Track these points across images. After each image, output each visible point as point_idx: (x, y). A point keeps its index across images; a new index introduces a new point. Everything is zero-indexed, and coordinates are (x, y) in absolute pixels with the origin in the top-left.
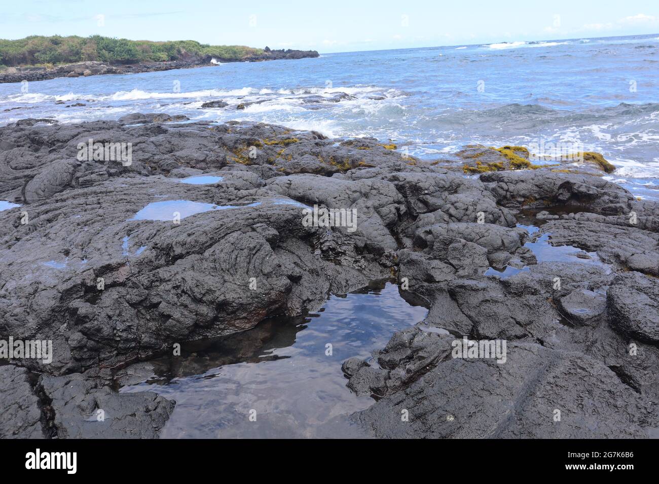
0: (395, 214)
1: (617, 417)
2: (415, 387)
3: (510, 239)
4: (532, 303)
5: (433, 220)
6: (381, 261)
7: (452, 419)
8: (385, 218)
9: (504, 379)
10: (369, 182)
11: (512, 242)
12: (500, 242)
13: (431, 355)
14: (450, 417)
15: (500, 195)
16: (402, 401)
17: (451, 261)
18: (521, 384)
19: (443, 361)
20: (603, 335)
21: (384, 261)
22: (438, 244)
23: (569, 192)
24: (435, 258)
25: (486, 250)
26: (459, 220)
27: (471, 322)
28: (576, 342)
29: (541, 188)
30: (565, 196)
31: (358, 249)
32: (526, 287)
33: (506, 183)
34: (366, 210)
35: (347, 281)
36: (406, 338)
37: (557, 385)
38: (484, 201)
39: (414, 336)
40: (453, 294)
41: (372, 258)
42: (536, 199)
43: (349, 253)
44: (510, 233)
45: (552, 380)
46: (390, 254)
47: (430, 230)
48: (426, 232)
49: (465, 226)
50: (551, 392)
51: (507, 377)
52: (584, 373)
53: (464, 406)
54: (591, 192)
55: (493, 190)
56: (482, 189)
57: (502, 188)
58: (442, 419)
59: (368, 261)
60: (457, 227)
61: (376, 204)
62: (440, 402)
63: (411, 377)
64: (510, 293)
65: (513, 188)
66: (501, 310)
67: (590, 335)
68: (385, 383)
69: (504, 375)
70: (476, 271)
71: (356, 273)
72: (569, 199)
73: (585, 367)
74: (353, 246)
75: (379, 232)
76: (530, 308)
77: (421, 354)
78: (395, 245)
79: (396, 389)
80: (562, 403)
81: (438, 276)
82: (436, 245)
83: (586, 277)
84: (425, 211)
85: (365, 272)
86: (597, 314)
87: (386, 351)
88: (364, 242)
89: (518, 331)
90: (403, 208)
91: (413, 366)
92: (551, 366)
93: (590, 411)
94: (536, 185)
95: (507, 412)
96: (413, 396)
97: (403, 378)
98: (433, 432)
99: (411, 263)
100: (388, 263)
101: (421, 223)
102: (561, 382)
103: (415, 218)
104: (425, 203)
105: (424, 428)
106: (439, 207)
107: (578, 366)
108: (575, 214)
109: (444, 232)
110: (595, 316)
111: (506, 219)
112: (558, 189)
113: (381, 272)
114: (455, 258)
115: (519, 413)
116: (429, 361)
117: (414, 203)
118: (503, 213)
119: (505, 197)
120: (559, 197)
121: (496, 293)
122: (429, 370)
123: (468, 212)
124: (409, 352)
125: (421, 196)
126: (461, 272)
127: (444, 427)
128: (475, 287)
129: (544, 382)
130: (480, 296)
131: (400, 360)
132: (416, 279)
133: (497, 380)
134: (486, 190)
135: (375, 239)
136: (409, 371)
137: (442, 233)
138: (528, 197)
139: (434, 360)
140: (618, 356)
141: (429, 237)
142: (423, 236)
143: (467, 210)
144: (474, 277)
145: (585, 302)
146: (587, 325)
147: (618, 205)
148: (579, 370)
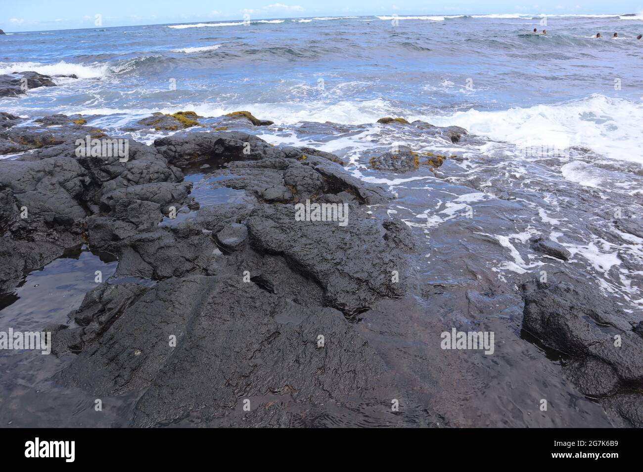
0: (80, 186)
1: (256, 315)
2: (107, 336)
3: (178, 192)
4: (196, 242)
5: (115, 187)
6: (72, 230)
7: (139, 353)
8: (71, 191)
9: (177, 310)
10: (52, 160)
11: (180, 195)
12: (170, 197)
13: (118, 305)
14: (137, 352)
15: (171, 156)
16: (96, 351)
17: (131, 220)
18: (190, 309)
19: (129, 307)
20: (248, 255)
21: (75, 229)
22: (119, 207)
23: (223, 147)
24: (118, 219)
25: (159, 205)
26: (137, 183)
27: (152, 268)
28: (230, 265)
29: (202, 146)
30: (220, 150)
31: (48, 224)
32: (191, 230)
33: (174, 146)
34: (52, 187)
35: (42, 255)
36: (95, 295)
37: (215, 304)
38: (156, 163)
39: (103, 292)
40: (135, 247)
41: (63, 229)
42: (199, 155)
43: (40, 228)
44: (177, 188)
45: (211, 301)
46: (80, 223)
47: (111, 196)
48: (108, 198)
49: (141, 188)
50: (211, 310)
51: (179, 307)
52: (233, 289)
53: (148, 340)
54: (238, 145)
55: (165, 152)
56: (155, 153)
57: (171, 150)
58: (131, 355)
59: (60, 232)
60: (133, 190)
61: (61, 180)
62: (127, 342)
63: (104, 327)
64: (179, 237)
65: (180, 149)
66: (173, 253)
67: (239, 258)
68: (81, 339)
69: (177, 306)
70: (152, 224)
71: (49, 246)
72: (223, 152)
73: (233, 284)
74: (42, 222)
75: (66, 205)
76: (195, 246)
77: (109, 306)
78: (83, 214)
79: (91, 341)
80: (219, 316)
81: (121, 234)
82: (118, 208)
83: (235, 213)
84: (108, 178)
85: (58, 243)
86: (242, 240)
87: (81, 310)
88: (53, 217)
89: (188, 266)
90: (87, 180)
91: (103, 318)
92: (211, 289)
93: (239, 316)
94: (198, 145)
95: (181, 334)
96: (105, 344)
97: (96, 330)
98: (125, 368)
99: (98, 227)
100: (79, 230)
101: (105, 190)
102: (218, 301)
103: (100, 186)
104: (107, 172)
105: (117, 368)
106: (120, 174)
107: (229, 285)
108: (228, 163)
109: (123, 196)
110: (241, 242)
111: (175, 176)
112: (214, 146)
113: (73, 240)
114: (134, 217)
115: (189, 333)
116: (117, 310)
117: (98, 173)
118: (172, 171)
119: (175, 157)
120: (216, 152)
121: (169, 239)
122: (118, 318)
123: (143, 175)
124: (100, 306)
125: (103, 167)
126: (141, 227)
127: (133, 361)
128: (151, 238)
129: (206, 304)
130: (156, 245)
131: (93, 315)
132: (104, 240)
133: (172, 311)
134: (159, 153)
135: (64, 212)
136: (100, 323)
137: (122, 197)
138: (192, 155)
139: (120, 309)
140: (258, 269)
141: (111, 202)
142: (106, 202)
143: (142, 173)
144: (151, 230)
145: (234, 233)
146: (236, 250)
147: (257, 152)
148: (230, 288)
